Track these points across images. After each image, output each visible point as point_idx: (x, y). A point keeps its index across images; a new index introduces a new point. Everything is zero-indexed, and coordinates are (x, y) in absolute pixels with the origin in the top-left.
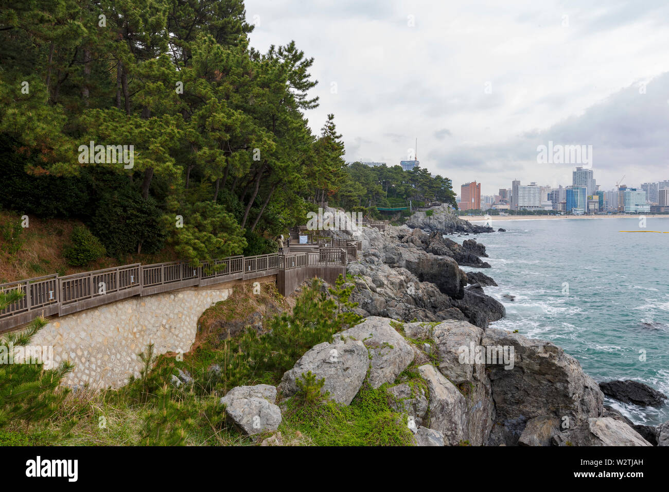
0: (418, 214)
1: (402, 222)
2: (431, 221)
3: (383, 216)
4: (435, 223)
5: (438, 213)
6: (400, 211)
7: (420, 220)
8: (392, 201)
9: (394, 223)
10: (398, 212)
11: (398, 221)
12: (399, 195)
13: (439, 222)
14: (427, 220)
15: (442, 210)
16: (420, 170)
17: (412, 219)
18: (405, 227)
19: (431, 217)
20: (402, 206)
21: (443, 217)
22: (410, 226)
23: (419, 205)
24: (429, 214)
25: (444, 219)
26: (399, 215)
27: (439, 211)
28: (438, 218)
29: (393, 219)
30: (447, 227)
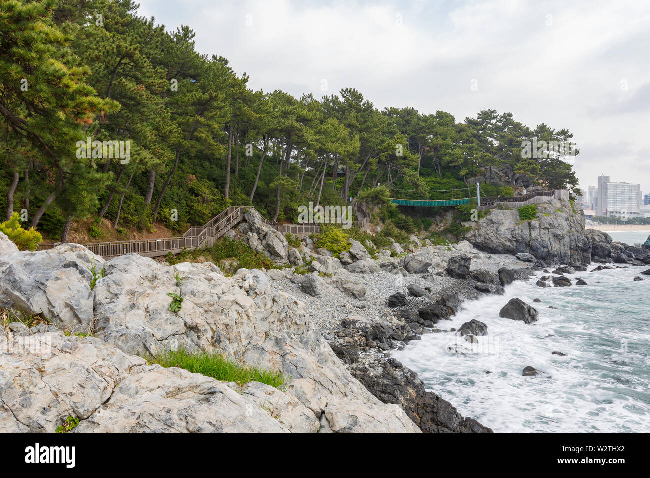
0: (497, 215)
1: (456, 234)
2: (535, 234)
3: (410, 220)
4: (547, 239)
5: (549, 214)
6: (453, 208)
7: (503, 229)
8: (433, 186)
9: (438, 239)
10: (446, 209)
11: (447, 231)
12: (450, 169)
13: (556, 236)
14: (523, 231)
15: (559, 205)
16: (495, 118)
17: (484, 230)
18: (464, 248)
19: (535, 223)
20: (457, 196)
21: (565, 223)
22: (477, 246)
23: (498, 193)
24: (527, 215)
25: (567, 228)
26: (450, 217)
27: (550, 209)
28: (552, 226)
29: (434, 228)
30: (575, 249)
